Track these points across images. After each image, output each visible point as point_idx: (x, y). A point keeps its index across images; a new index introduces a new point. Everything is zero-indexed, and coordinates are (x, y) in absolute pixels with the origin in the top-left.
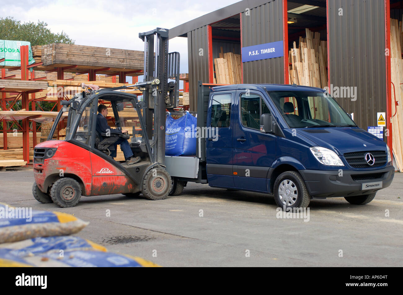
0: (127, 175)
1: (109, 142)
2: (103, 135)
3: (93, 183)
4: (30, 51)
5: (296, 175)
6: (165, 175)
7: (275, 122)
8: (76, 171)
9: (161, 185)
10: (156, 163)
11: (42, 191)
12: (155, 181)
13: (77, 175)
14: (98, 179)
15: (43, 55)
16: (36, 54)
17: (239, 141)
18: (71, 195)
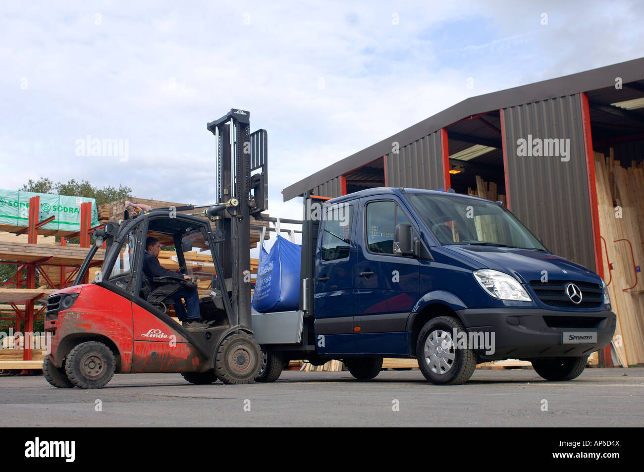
0: (191, 342)
1: (164, 292)
2: (156, 281)
3: (135, 352)
4: (94, 211)
5: (451, 321)
6: (250, 344)
7: (418, 239)
8: (107, 331)
9: (245, 360)
10: (237, 326)
11: (55, 364)
12: (235, 355)
13: (110, 337)
14: (143, 346)
15: (111, 215)
16: (103, 215)
17: (363, 276)
18: (97, 369)
